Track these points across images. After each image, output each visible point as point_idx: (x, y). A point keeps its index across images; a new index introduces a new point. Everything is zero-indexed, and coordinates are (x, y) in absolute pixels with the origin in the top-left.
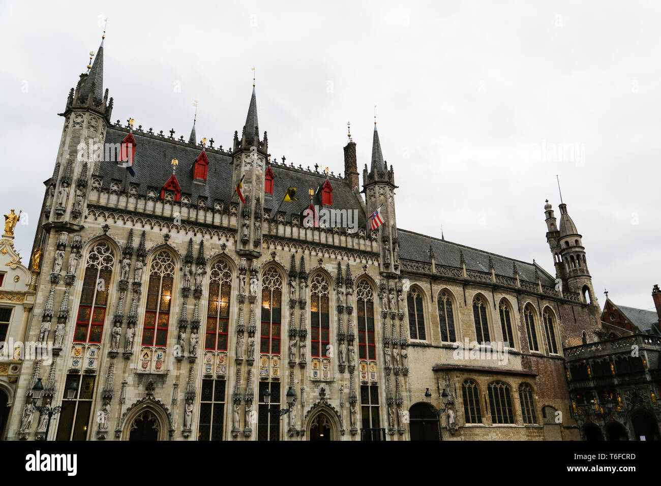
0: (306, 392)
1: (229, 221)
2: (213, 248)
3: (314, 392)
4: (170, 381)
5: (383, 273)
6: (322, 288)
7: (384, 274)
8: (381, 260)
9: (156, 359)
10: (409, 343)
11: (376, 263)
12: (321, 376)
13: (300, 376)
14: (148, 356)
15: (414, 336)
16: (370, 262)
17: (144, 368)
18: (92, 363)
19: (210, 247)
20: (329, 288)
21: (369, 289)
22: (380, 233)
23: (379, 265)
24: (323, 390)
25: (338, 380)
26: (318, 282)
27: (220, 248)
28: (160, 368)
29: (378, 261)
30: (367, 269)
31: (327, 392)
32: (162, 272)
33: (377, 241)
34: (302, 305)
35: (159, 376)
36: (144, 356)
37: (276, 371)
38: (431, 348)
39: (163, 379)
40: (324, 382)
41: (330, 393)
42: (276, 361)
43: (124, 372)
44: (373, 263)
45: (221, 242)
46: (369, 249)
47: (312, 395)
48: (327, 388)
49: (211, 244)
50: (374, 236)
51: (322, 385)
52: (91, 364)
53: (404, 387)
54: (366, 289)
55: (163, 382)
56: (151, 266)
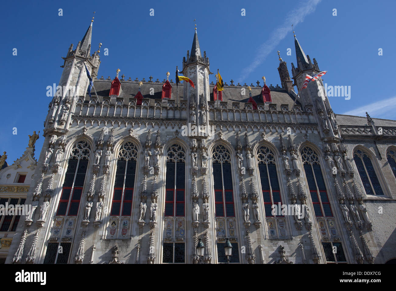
0: (265, 250)
1: (181, 114)
2: (168, 135)
3: (273, 250)
4: (134, 245)
5: (324, 138)
6: (268, 157)
7: (326, 140)
8: (319, 129)
9: (122, 227)
10: (367, 198)
11: (316, 132)
12: (277, 234)
13: (257, 235)
14: (115, 224)
15: (369, 192)
16: (310, 132)
17: (112, 234)
18: (70, 232)
19: (166, 134)
20: (274, 157)
21: (313, 154)
22: (314, 108)
23: (319, 133)
24: (282, 248)
26: (263, 153)
27: (174, 134)
28: (125, 234)
29: (317, 130)
30: (308, 137)
31: (287, 250)
32: (128, 157)
33: (312, 115)
34: (250, 172)
35: (124, 240)
36: (112, 224)
37: (233, 232)
39: (127, 243)
40: (282, 240)
41: (290, 251)
42: (231, 223)
43: (94, 238)
44: (313, 132)
45: (175, 130)
46: (307, 121)
47: (271, 253)
48: (285, 245)
49: (166, 132)
50: (309, 111)
51: (281, 243)
52: (68, 233)
53: (371, 242)
54: (310, 154)
56: (118, 153)
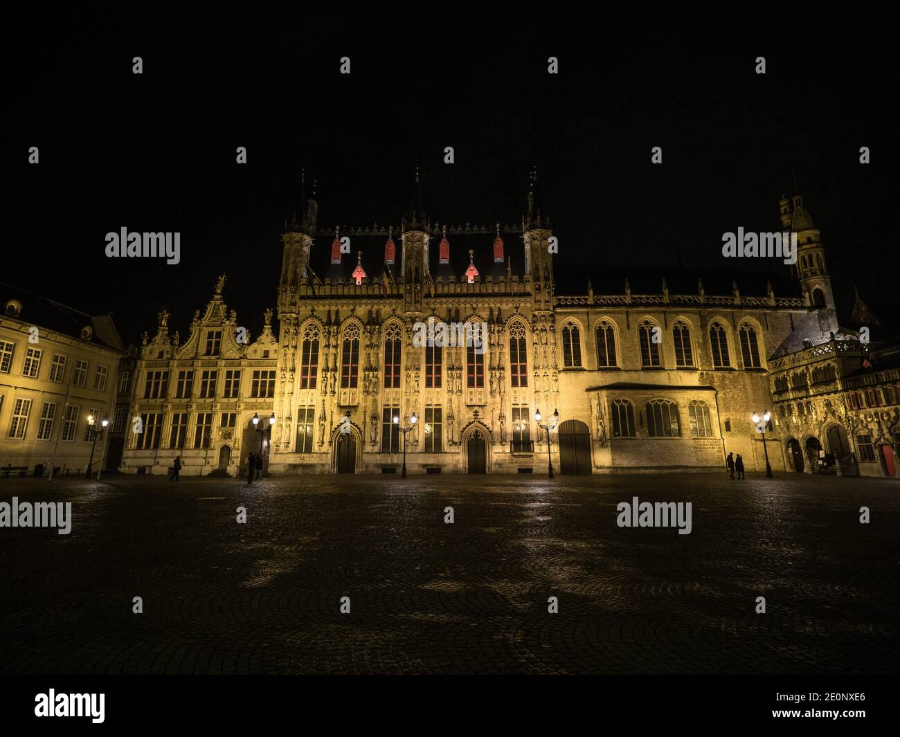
0: (463, 414)
3: (469, 413)
4: (360, 410)
9: (351, 396)
10: (561, 370)
12: (476, 401)
13: (458, 401)
14: (346, 394)
15: (568, 363)
17: (344, 402)
18: (312, 401)
24: (476, 412)
25: (490, 404)
28: (354, 402)
31: (480, 414)
35: (353, 406)
36: (343, 395)
37: (438, 399)
38: (585, 372)
39: (356, 409)
40: (478, 406)
41: (483, 414)
42: (438, 391)
43: (331, 406)
47: (467, 416)
48: (480, 410)
51: (476, 408)
55: (356, 411)
